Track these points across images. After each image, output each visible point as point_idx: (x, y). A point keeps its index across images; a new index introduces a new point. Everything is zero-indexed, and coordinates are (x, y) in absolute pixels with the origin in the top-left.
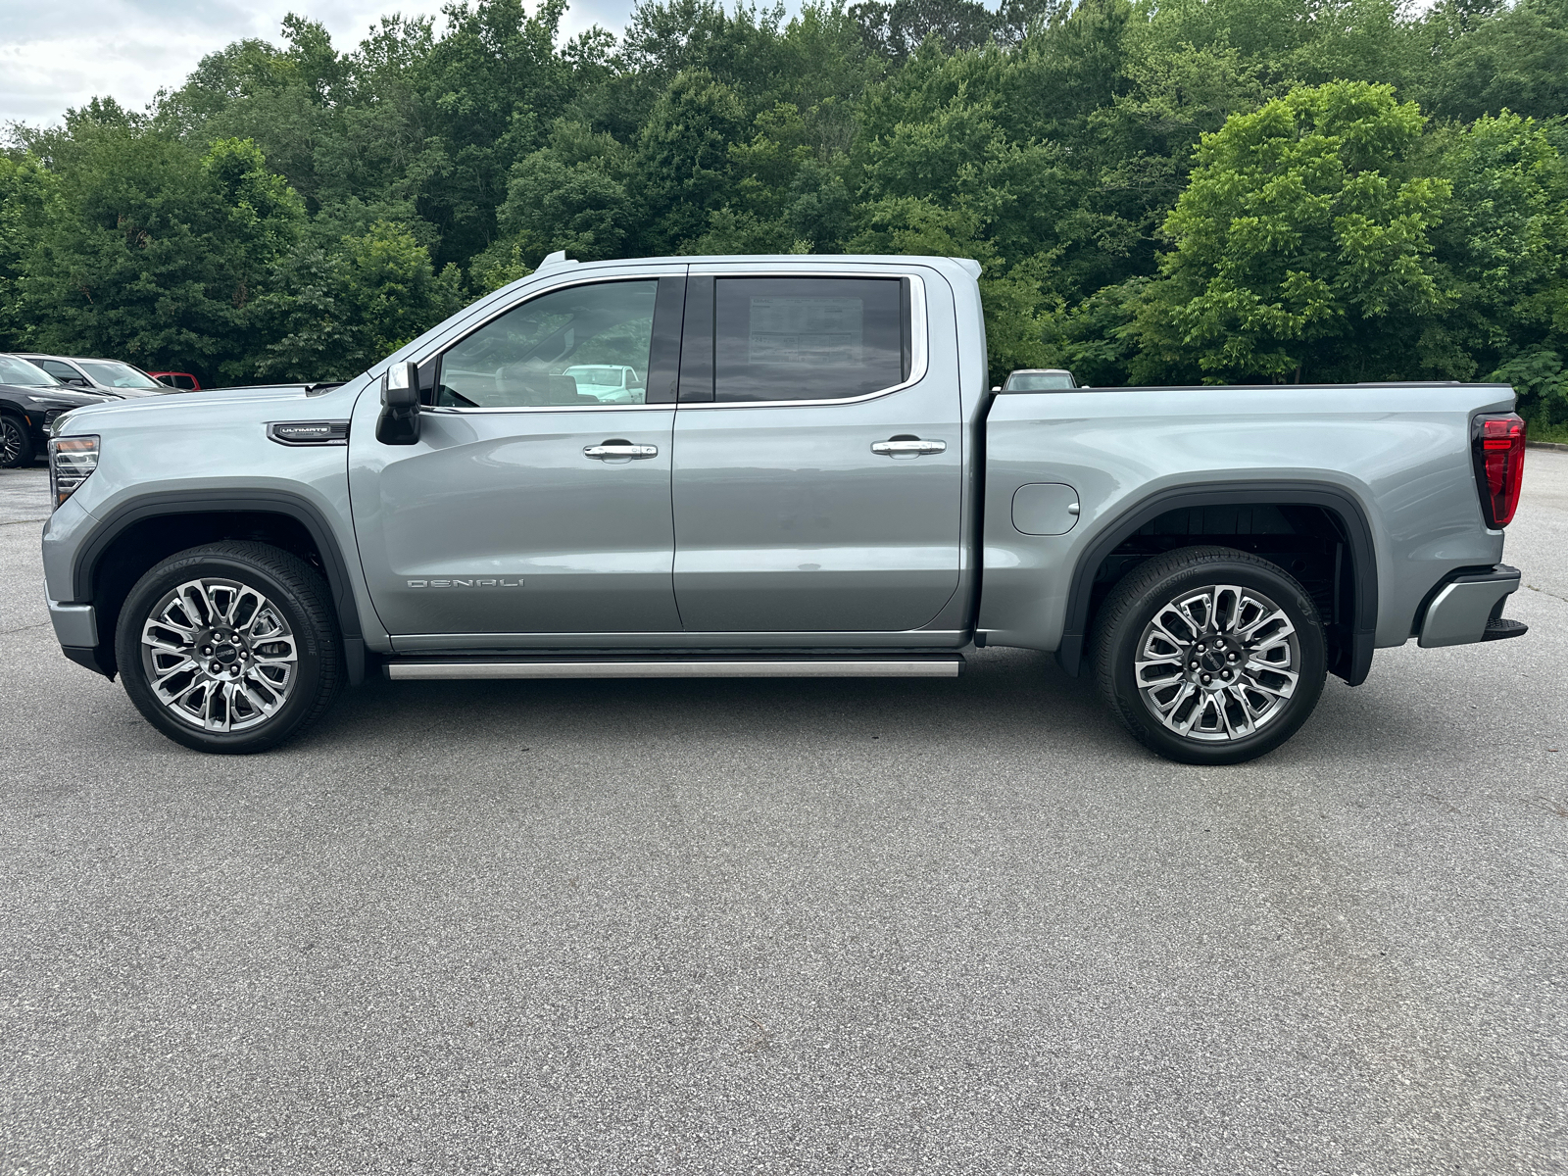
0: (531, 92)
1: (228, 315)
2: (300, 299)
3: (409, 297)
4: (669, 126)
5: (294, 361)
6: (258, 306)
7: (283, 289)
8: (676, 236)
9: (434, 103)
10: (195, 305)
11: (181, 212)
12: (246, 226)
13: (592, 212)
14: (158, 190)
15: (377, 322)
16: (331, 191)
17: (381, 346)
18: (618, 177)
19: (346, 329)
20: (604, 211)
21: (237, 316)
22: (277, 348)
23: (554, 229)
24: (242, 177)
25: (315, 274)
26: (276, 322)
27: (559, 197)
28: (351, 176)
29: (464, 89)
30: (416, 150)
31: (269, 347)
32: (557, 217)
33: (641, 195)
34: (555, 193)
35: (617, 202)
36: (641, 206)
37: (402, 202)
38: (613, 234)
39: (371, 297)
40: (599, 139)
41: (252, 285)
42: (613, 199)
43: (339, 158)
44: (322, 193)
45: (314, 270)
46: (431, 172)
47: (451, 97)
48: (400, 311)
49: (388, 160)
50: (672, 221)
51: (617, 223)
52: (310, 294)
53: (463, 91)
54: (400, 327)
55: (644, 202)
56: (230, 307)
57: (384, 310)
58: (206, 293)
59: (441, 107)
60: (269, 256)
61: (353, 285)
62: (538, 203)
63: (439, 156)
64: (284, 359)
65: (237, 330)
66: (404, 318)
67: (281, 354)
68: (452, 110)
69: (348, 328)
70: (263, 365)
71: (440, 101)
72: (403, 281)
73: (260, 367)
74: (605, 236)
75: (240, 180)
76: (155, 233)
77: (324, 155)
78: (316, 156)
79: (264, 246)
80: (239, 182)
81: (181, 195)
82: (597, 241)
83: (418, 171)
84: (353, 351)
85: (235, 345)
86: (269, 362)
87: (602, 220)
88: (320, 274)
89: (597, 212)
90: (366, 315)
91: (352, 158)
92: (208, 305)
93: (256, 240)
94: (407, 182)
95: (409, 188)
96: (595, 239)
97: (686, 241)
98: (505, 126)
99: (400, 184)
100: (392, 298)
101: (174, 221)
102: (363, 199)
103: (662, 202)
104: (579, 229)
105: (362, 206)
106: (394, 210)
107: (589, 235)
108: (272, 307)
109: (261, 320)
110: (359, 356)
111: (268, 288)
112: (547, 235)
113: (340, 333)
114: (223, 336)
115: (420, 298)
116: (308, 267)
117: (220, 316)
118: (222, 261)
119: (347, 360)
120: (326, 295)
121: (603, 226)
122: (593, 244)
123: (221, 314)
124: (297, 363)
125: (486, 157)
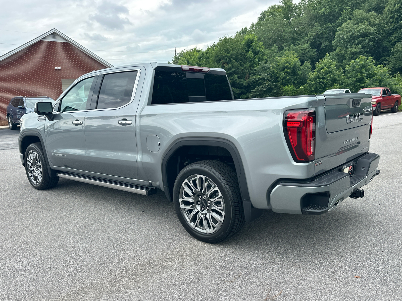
0: (350, 3)
1: (243, 83)
2: (261, 77)
3: (291, 73)
4: (395, 5)
5: (257, 94)
6: (250, 80)
7: (258, 74)
8: (395, 42)
9: (318, 13)
10: (235, 81)
11: (234, 57)
12: (250, 58)
13: (362, 38)
14: (230, 52)
15: (281, 81)
16: (287, 44)
17: (282, 88)
18: (374, 25)
19: (272, 84)
20: (366, 38)
21: (244, 82)
22: (254, 90)
23: (348, 46)
24: (251, 45)
25: (266, 69)
26: (255, 83)
27: (350, 35)
28: (293, 39)
29: (328, 6)
30: (311, 28)
31: (252, 90)
32: (349, 42)
33: (383, 30)
34: (349, 34)
35: (371, 34)
36: (382, 34)
37: (306, 44)
38: (369, 45)
39: (280, 74)
40: (369, 14)
41: (250, 74)
42: (370, 33)
43: (289, 34)
44: (284, 45)
45: (265, 68)
46: (315, 34)
47: (323, 10)
48: (288, 77)
49: (303, 32)
50: (394, 37)
51: (370, 40)
52: (264, 75)
53: (327, 7)
54: (287, 82)
55: (383, 32)
56: (244, 80)
57: (284, 77)
58: (238, 78)
59: (320, 13)
60: (256, 65)
61: (276, 71)
62: (343, 38)
63: (318, 28)
64: (255, 93)
65: (245, 86)
66: (289, 79)
67: (255, 92)
68: (323, 13)
69: (273, 84)
70: (250, 95)
71: (319, 12)
72: (290, 69)
73: (250, 96)
74: (366, 46)
75: (251, 46)
76: (228, 63)
77: (285, 34)
78: (283, 34)
79: (255, 63)
80: (250, 46)
81: (235, 52)
82: (363, 47)
83: (312, 34)
84: (274, 90)
85: (245, 90)
86: (251, 95)
87: (365, 41)
88: (267, 69)
89: (364, 38)
90: (278, 80)
91: (293, 33)
92: (238, 80)
93: (253, 62)
94: (308, 38)
95: (308, 40)
96: (362, 47)
97: (398, 43)
98: (341, 15)
99: (306, 38)
100: (286, 74)
101: (232, 59)
102: (294, 45)
103: (391, 31)
104: (357, 44)
105: (294, 47)
106: (303, 47)
107: (360, 46)
108: (254, 79)
109: (251, 83)
110: (275, 91)
111: (254, 74)
112: (345, 48)
113: (271, 85)
114: (241, 88)
115: (295, 73)
116: (264, 67)
117: (241, 83)
118: (243, 68)
119: (272, 93)
120: (268, 75)
121: (365, 43)
122: (362, 49)
123: (241, 82)
124: (259, 94)
125: (333, 26)
